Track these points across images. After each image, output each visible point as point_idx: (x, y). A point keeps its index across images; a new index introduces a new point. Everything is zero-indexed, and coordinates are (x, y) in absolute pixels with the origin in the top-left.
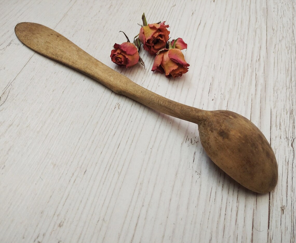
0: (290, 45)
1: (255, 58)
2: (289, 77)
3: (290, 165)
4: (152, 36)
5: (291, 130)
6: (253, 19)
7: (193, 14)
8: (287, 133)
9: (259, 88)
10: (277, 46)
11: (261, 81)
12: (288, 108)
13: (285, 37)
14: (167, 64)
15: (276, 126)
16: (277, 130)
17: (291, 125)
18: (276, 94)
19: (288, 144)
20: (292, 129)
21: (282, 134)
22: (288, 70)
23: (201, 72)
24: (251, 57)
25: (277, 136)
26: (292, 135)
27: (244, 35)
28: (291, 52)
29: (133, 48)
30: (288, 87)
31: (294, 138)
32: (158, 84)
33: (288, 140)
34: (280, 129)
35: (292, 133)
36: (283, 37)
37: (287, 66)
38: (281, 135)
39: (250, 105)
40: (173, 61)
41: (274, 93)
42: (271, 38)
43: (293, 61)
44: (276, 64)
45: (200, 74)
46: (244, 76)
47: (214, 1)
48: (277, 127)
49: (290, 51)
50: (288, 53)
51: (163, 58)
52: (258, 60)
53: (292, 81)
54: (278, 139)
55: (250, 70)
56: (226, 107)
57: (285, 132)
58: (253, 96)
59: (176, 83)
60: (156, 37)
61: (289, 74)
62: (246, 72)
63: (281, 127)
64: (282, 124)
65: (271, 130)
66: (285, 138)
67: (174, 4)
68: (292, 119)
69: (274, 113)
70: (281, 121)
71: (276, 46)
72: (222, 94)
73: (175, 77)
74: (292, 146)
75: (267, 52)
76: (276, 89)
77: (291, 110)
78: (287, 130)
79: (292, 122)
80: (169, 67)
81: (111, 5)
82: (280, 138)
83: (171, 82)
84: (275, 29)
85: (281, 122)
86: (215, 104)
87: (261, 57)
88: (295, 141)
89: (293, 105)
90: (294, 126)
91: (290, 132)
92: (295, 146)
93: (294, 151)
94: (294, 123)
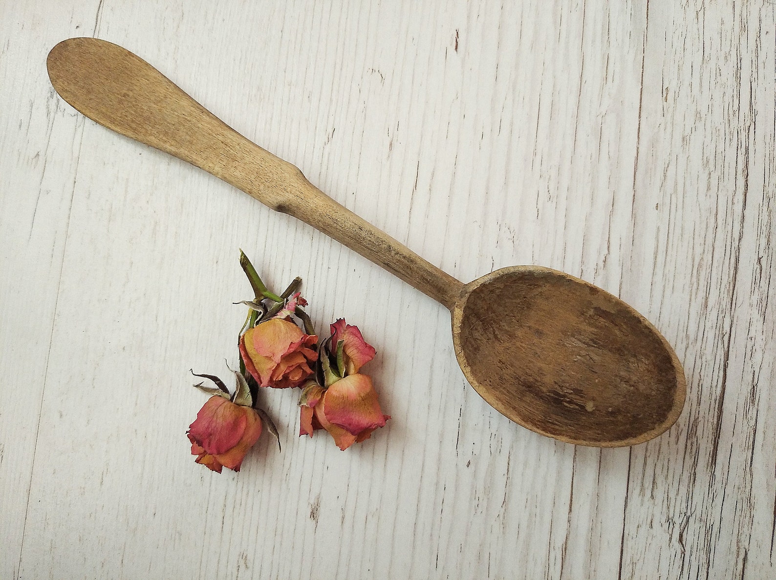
0: (721, 148)
1: (593, 260)
2: (702, 294)
4: (271, 381)
5: (683, 490)
6: (593, 70)
7: (391, 144)
8: (672, 504)
10: (672, 169)
13: (704, 111)
15: (642, 490)
16: (642, 505)
17: (686, 475)
19: (671, 539)
20: (689, 487)
21: (657, 511)
22: (700, 265)
24: (579, 259)
25: (641, 523)
26: (684, 505)
27: (559, 169)
28: (721, 178)
30: (692, 337)
31: (689, 514)
32: (324, 463)
33: (671, 525)
34: (652, 496)
35: (685, 499)
36: (698, 113)
37: (699, 250)
38: (653, 515)
42: (653, 144)
43: (720, 222)
44: (661, 259)
45: (431, 387)
47: (456, 48)
48: (644, 495)
49: (714, 182)
50: (709, 189)
52: (601, 264)
53: (710, 304)
54: (644, 528)
56: (506, 476)
57: (665, 502)
61: (702, 283)
63: (655, 490)
64: (660, 479)
65: (628, 509)
66: (663, 521)
68: (691, 452)
70: (658, 470)
71: (668, 174)
72: (493, 435)
74: (681, 540)
75: (634, 215)
77: (692, 419)
78: (672, 495)
79: (689, 463)
82: (648, 527)
84: (673, 86)
85: (656, 476)
86: (475, 475)
87: (611, 248)
88: (691, 520)
89: (699, 403)
90: (695, 474)
91: (679, 498)
92: (689, 538)
93: (683, 553)
94: (695, 464)
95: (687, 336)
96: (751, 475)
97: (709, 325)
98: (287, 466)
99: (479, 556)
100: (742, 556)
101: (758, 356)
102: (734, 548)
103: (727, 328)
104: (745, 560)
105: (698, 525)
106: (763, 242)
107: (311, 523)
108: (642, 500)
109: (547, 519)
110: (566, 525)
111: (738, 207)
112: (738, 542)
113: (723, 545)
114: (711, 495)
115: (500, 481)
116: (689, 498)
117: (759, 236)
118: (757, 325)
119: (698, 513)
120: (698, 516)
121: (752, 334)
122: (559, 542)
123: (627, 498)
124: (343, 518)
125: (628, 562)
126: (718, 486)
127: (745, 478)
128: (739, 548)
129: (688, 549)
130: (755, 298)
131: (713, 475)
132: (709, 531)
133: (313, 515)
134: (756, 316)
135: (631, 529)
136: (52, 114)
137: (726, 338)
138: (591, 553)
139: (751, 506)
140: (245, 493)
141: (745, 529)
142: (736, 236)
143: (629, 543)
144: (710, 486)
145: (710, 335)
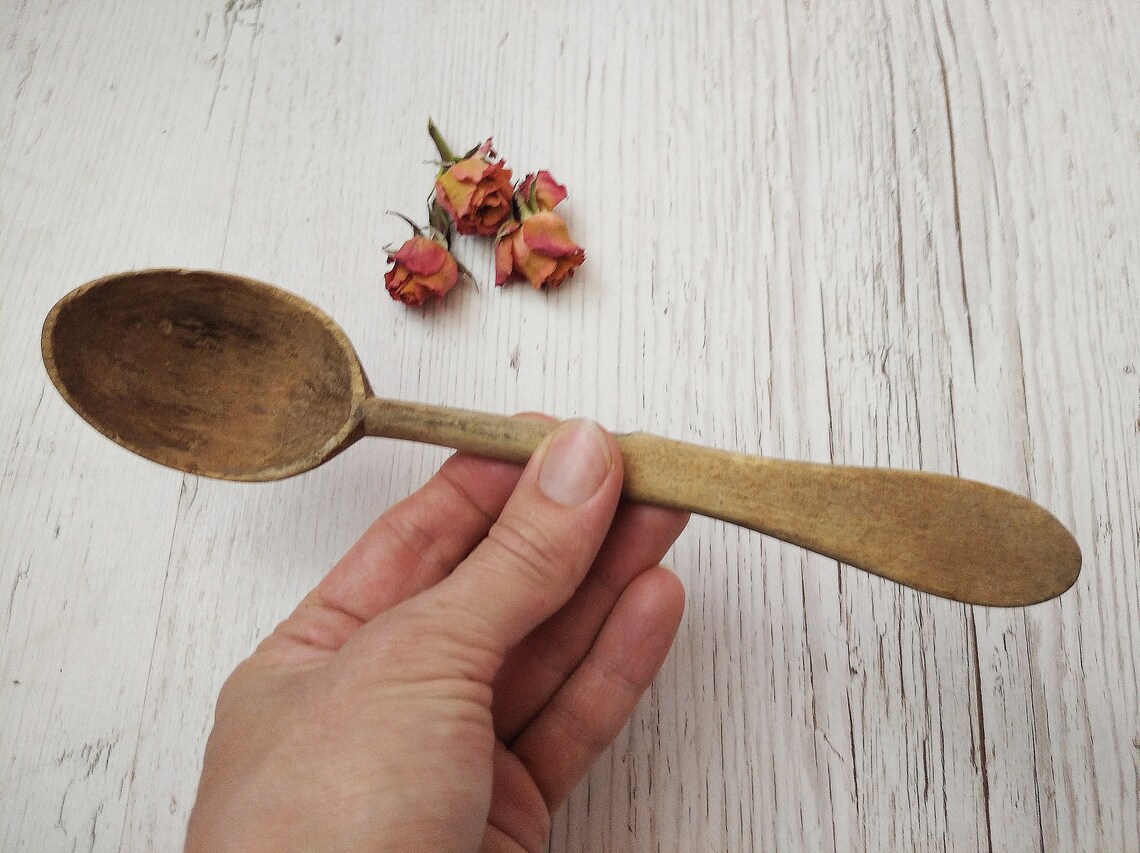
0: (863, 45)
1: (762, 134)
2: (866, 160)
3: (882, 425)
4: (471, 205)
5: (878, 325)
7: (562, 45)
8: (870, 337)
9: (784, 227)
10: (821, 63)
11: (787, 204)
12: (866, 263)
13: (844, 17)
14: (528, 264)
15: (838, 328)
16: (840, 340)
17: (878, 313)
18: (831, 232)
19: (874, 370)
21: (856, 345)
22: (860, 138)
23: (621, 238)
24: (749, 133)
25: (842, 356)
26: (881, 339)
27: (721, 62)
28: (867, 68)
29: (436, 252)
30: (863, 196)
31: (887, 347)
32: (521, 316)
33: (872, 357)
34: (849, 333)
35: (881, 333)
36: (838, 21)
37: (857, 125)
38: (852, 349)
39: (763, 290)
40: (541, 252)
41: (825, 231)
42: (803, 42)
44: (824, 131)
45: (621, 246)
46: (738, 206)
48: (840, 332)
49: (862, 67)
50: (858, 76)
51: (513, 252)
52: (770, 138)
53: (876, 169)
54: (846, 363)
55: (752, 181)
56: (704, 322)
57: (862, 337)
58: (770, 259)
59: (564, 294)
60: (480, 203)
61: (865, 150)
62: (742, 192)
63: (851, 326)
64: (854, 318)
65: (827, 345)
66: (864, 354)
67: (503, 34)
68: (880, 292)
69: (830, 294)
70: (851, 310)
71: (819, 65)
72: (687, 285)
73: (558, 285)
74: (884, 370)
75: (794, 97)
76: (829, 214)
77: (876, 264)
78: (868, 329)
79: (879, 301)
80: (535, 269)
81: (337, 112)
82: (849, 360)
83: (553, 297)
85: (850, 314)
86: (673, 320)
87: (778, 123)
88: (891, 353)
89: (880, 250)
90: (887, 312)
91: (875, 333)
92: (891, 367)
93: (889, 382)
94: (885, 302)
95: (859, 195)
96: (942, 310)
97: (877, 185)
98: (483, 320)
99: (686, 394)
100: (947, 384)
101: (927, 210)
102: (938, 376)
103: (894, 185)
104: (951, 387)
105: (898, 357)
106: (915, 117)
107: (512, 372)
108: (840, 337)
109: (749, 357)
110: (768, 362)
111: (887, 89)
112: (941, 371)
113: (926, 374)
114: (906, 329)
115: (699, 326)
116: (885, 332)
117: (910, 110)
118: (922, 185)
119: (896, 345)
120: (897, 349)
121: (919, 189)
122: (764, 377)
123: (824, 335)
124: (545, 366)
125: (835, 392)
126: (911, 321)
127: (936, 315)
128: (942, 377)
129: (892, 378)
130: (916, 161)
131: (904, 313)
132: (910, 361)
133: (513, 364)
134: (920, 176)
135: (833, 363)
136: (230, 25)
137: (895, 194)
138: (798, 386)
139: (947, 338)
140: (441, 344)
141: (945, 358)
142: (889, 111)
143: (833, 378)
144: (904, 321)
145: (880, 192)
